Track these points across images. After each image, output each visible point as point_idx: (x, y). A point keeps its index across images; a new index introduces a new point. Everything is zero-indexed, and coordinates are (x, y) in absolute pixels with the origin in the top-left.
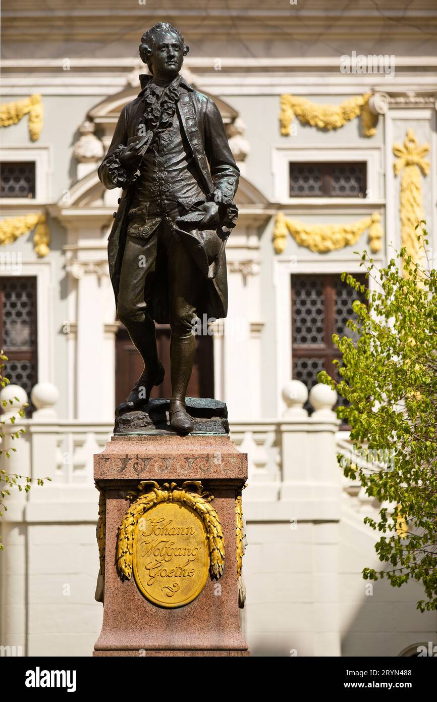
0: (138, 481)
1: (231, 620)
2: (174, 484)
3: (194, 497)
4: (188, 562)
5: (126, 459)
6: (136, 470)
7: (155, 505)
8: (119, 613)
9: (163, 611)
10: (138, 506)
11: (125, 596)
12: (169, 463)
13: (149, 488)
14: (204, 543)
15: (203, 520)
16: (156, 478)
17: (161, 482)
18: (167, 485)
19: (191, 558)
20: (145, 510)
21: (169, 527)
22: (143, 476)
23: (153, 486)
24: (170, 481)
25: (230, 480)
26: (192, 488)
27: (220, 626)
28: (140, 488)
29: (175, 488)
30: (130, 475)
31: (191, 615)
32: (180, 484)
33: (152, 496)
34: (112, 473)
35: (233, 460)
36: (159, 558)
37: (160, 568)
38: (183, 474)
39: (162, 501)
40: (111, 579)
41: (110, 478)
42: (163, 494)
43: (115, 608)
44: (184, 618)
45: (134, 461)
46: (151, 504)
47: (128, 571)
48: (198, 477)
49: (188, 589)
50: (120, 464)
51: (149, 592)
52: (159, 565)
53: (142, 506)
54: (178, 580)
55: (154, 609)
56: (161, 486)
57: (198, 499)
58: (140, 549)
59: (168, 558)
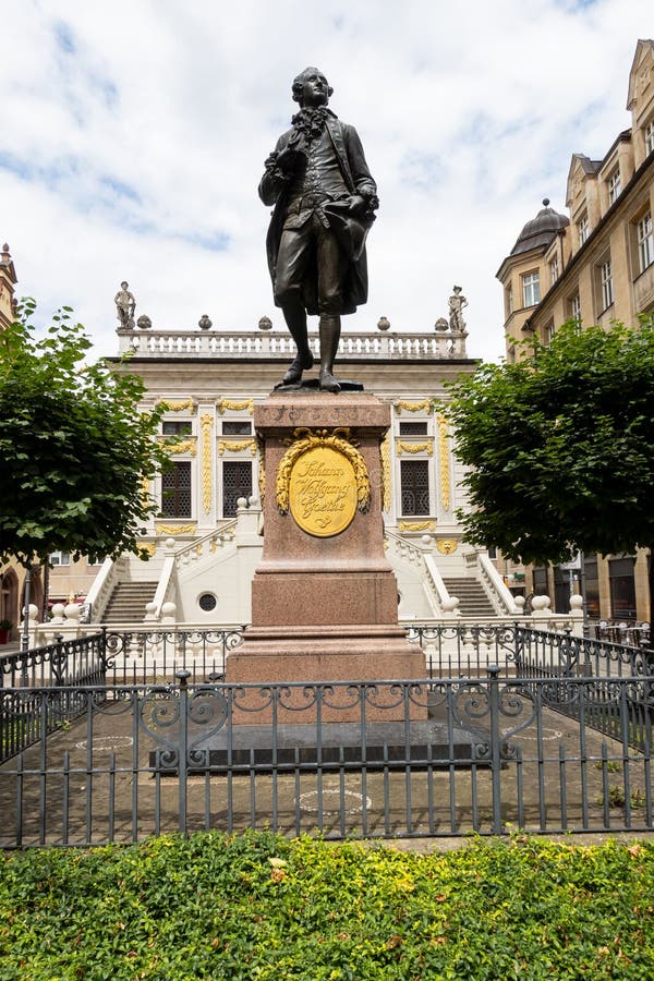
0: (294, 428)
1: (377, 547)
2: (325, 431)
3: (343, 443)
4: (338, 499)
5: (283, 409)
6: (291, 419)
7: (309, 450)
9: (317, 540)
10: (293, 450)
12: (321, 413)
13: (303, 435)
14: (352, 482)
15: (352, 462)
16: (308, 426)
17: (313, 430)
18: (319, 432)
19: (342, 495)
20: (300, 454)
21: (322, 468)
22: (298, 423)
23: (306, 432)
24: (322, 428)
25: (375, 428)
26: (341, 435)
27: (367, 552)
28: (296, 434)
29: (326, 436)
30: (286, 422)
31: (341, 544)
32: (330, 431)
33: (305, 442)
34: (270, 421)
35: (377, 410)
36: (313, 495)
37: (314, 503)
38: (333, 422)
39: (316, 446)
40: (270, 513)
41: (269, 425)
42: (316, 440)
43: (274, 539)
44: (335, 546)
45: (289, 411)
46: (305, 449)
47: (284, 507)
48: (347, 425)
49: (339, 520)
50: (277, 414)
51: (305, 524)
52: (313, 501)
53: (297, 450)
54: (330, 514)
55: (309, 538)
56: (314, 433)
57: (347, 444)
58: (295, 487)
59: (321, 495)
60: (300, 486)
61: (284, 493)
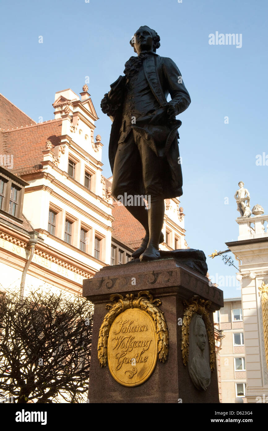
2: (132, 295)
3: (146, 303)
4: (143, 352)
5: (102, 281)
6: (108, 287)
7: (122, 311)
8: (98, 392)
9: (127, 389)
11: (102, 379)
12: (128, 280)
13: (117, 300)
15: (153, 319)
16: (120, 291)
17: (124, 294)
18: (127, 295)
19: (145, 348)
20: (115, 316)
21: (132, 326)
22: (113, 290)
23: (118, 297)
24: (129, 293)
26: (145, 297)
29: (134, 298)
30: (104, 290)
31: (145, 393)
32: (136, 294)
33: (117, 305)
34: (93, 292)
36: (124, 350)
37: (125, 357)
38: (137, 287)
39: (127, 308)
40: (94, 367)
42: (127, 303)
43: (95, 388)
45: (106, 281)
46: (119, 310)
47: (102, 361)
49: (143, 372)
50: (98, 284)
51: (117, 376)
52: (124, 355)
53: (113, 313)
56: (125, 297)
57: (149, 305)
58: (111, 344)
59: (130, 349)
60: (115, 343)
61: (103, 350)
